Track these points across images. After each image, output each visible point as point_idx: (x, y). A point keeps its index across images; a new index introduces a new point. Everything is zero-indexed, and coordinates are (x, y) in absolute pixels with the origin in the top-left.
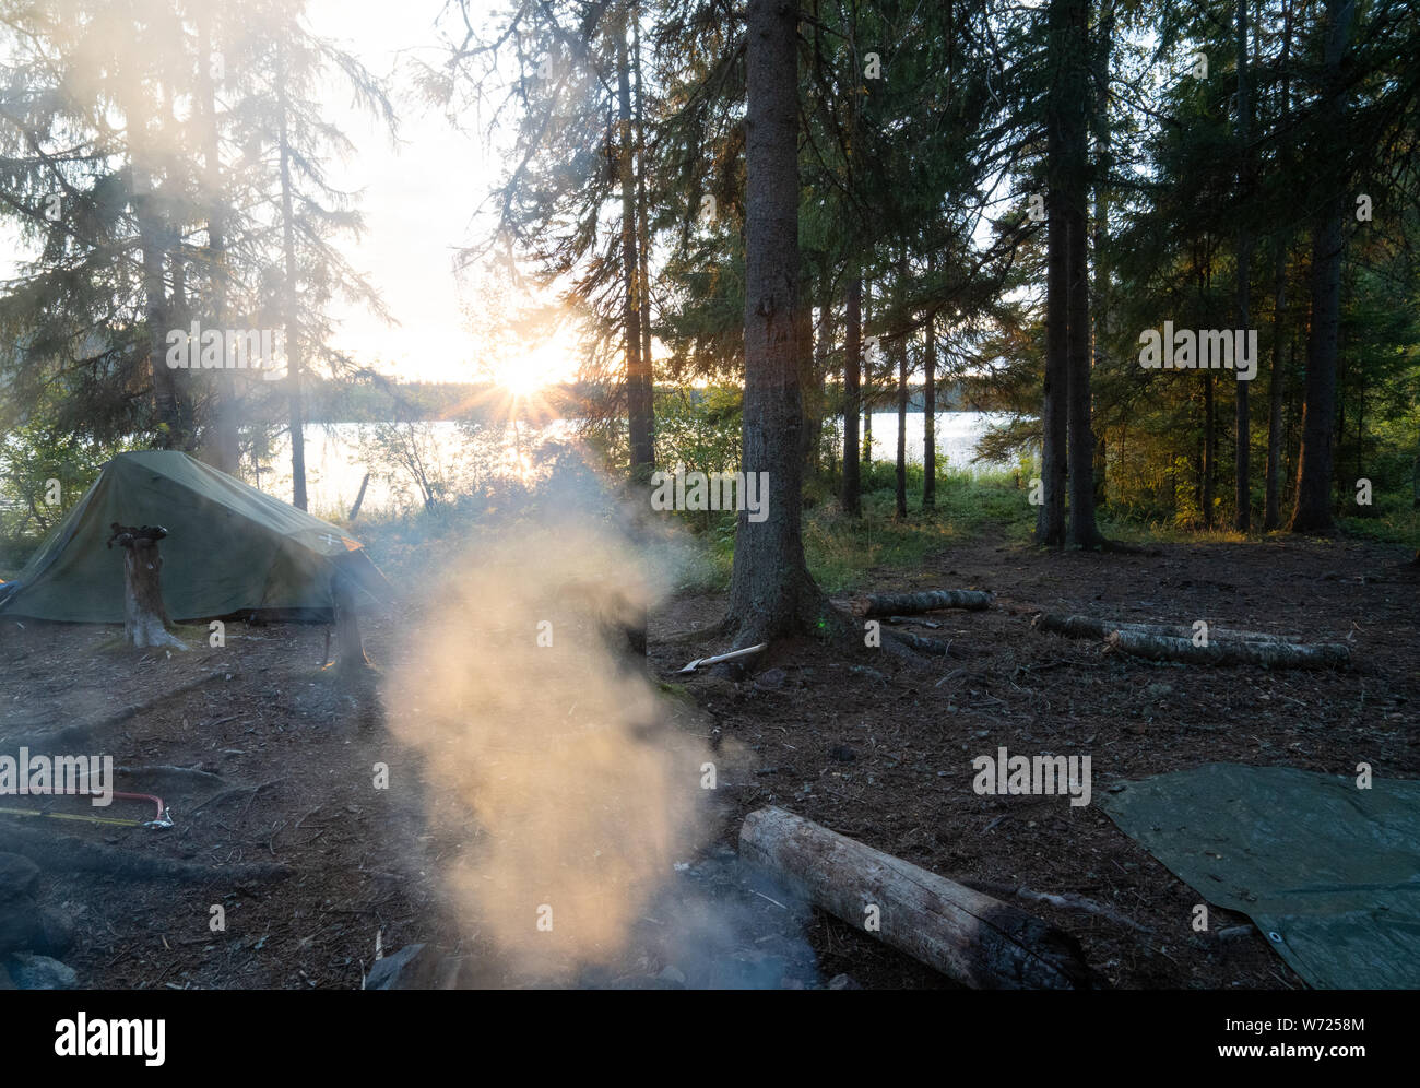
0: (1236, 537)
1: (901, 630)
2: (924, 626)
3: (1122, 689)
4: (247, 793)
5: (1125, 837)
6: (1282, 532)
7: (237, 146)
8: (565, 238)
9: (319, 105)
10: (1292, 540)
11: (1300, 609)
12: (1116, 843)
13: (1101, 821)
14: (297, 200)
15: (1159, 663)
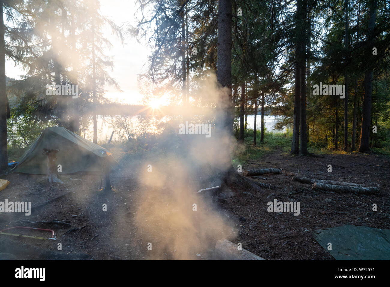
0: (344, 153)
1: (257, 180)
2: (263, 179)
3: (317, 200)
4: (78, 229)
5: (322, 248)
6: (356, 152)
7: (81, 44)
8: (167, 69)
9: (103, 33)
10: (359, 154)
11: (363, 174)
12: (320, 250)
13: (315, 243)
14: (96, 58)
15: (327, 192)
